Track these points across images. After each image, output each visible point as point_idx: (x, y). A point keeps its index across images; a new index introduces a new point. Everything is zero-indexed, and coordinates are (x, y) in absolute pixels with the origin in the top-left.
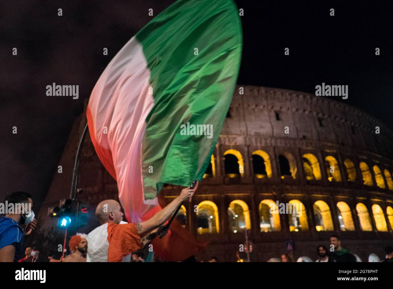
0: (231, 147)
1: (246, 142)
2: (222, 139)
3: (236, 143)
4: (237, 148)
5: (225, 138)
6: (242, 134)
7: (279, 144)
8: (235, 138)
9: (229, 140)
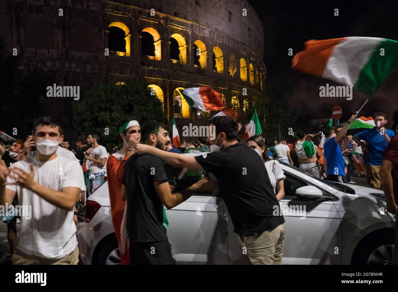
0: (200, 38)
1: (210, 36)
2: (194, 28)
3: (204, 35)
4: (203, 40)
5: (196, 27)
6: (208, 26)
7: (230, 45)
8: (204, 29)
9: (199, 30)
